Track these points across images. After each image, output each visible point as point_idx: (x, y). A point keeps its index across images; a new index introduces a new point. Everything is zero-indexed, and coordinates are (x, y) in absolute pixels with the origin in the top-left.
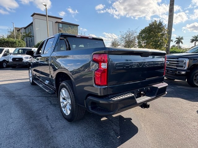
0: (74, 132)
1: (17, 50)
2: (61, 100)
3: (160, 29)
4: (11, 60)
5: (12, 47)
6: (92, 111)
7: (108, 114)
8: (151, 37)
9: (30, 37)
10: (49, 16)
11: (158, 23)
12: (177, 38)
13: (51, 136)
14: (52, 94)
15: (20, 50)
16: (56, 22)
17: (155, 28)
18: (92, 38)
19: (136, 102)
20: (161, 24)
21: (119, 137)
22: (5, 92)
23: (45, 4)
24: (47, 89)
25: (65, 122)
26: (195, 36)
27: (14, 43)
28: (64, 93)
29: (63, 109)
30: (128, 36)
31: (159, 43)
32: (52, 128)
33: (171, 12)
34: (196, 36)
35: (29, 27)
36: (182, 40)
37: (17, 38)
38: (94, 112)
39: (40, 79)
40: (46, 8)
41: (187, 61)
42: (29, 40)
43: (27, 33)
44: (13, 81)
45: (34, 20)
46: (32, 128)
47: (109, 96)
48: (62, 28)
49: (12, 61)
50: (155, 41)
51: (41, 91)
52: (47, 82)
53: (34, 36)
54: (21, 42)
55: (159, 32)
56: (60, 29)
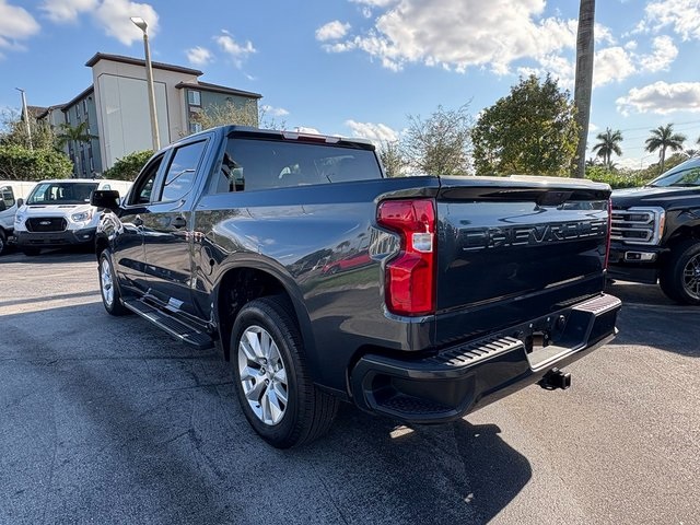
0: (306, 488)
1: (44, 189)
2: (244, 369)
3: (550, 104)
4: (21, 227)
5: (23, 177)
6: (380, 408)
7: (441, 415)
8: (520, 136)
9: (86, 139)
10: (155, 66)
11: (541, 84)
12: (600, 137)
13: (221, 505)
14: (203, 348)
15: (54, 190)
16: (179, 87)
17: (533, 102)
18: (336, 141)
19: (530, 369)
20: (551, 87)
21: (471, 496)
22: (19, 347)
23: (139, 21)
24: (182, 330)
25: (262, 451)
26: (661, 129)
27: (27, 164)
28: (254, 343)
29: (253, 404)
30: (437, 133)
31: (546, 155)
32: (218, 474)
33: (583, 45)
34: (665, 128)
35: (79, 106)
36: (619, 144)
37: (37, 143)
38: (386, 410)
39: (147, 295)
40: (145, 36)
41: (659, 215)
42: (82, 152)
43: (74, 126)
44: (41, 303)
45: (97, 78)
46: (144, 481)
47: (441, 353)
48: (200, 107)
49: (25, 229)
50: (535, 149)
51: (152, 339)
52: (174, 304)
53: (98, 138)
54: (56, 160)
55: (546, 117)
56: (192, 109)
